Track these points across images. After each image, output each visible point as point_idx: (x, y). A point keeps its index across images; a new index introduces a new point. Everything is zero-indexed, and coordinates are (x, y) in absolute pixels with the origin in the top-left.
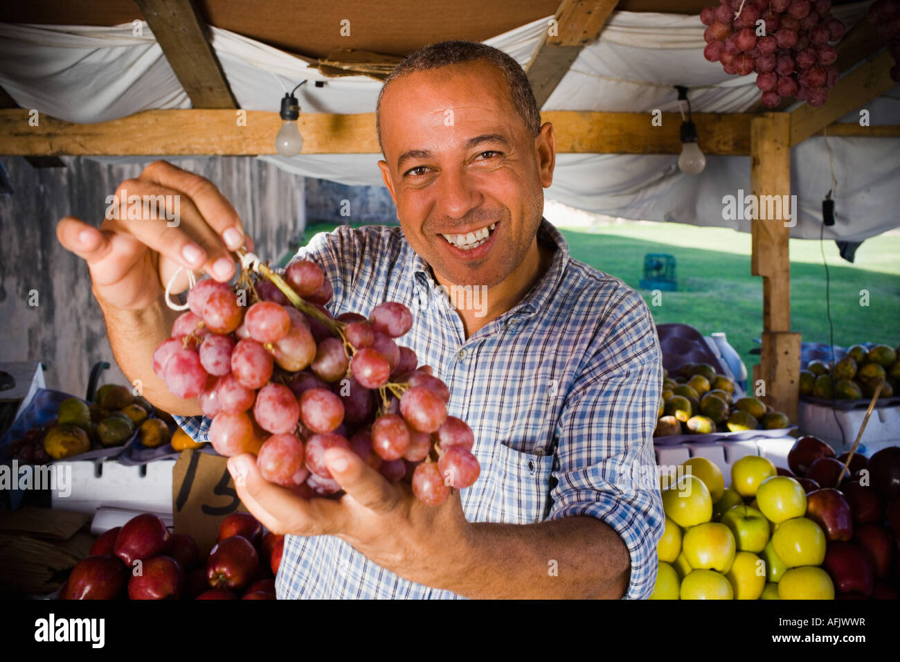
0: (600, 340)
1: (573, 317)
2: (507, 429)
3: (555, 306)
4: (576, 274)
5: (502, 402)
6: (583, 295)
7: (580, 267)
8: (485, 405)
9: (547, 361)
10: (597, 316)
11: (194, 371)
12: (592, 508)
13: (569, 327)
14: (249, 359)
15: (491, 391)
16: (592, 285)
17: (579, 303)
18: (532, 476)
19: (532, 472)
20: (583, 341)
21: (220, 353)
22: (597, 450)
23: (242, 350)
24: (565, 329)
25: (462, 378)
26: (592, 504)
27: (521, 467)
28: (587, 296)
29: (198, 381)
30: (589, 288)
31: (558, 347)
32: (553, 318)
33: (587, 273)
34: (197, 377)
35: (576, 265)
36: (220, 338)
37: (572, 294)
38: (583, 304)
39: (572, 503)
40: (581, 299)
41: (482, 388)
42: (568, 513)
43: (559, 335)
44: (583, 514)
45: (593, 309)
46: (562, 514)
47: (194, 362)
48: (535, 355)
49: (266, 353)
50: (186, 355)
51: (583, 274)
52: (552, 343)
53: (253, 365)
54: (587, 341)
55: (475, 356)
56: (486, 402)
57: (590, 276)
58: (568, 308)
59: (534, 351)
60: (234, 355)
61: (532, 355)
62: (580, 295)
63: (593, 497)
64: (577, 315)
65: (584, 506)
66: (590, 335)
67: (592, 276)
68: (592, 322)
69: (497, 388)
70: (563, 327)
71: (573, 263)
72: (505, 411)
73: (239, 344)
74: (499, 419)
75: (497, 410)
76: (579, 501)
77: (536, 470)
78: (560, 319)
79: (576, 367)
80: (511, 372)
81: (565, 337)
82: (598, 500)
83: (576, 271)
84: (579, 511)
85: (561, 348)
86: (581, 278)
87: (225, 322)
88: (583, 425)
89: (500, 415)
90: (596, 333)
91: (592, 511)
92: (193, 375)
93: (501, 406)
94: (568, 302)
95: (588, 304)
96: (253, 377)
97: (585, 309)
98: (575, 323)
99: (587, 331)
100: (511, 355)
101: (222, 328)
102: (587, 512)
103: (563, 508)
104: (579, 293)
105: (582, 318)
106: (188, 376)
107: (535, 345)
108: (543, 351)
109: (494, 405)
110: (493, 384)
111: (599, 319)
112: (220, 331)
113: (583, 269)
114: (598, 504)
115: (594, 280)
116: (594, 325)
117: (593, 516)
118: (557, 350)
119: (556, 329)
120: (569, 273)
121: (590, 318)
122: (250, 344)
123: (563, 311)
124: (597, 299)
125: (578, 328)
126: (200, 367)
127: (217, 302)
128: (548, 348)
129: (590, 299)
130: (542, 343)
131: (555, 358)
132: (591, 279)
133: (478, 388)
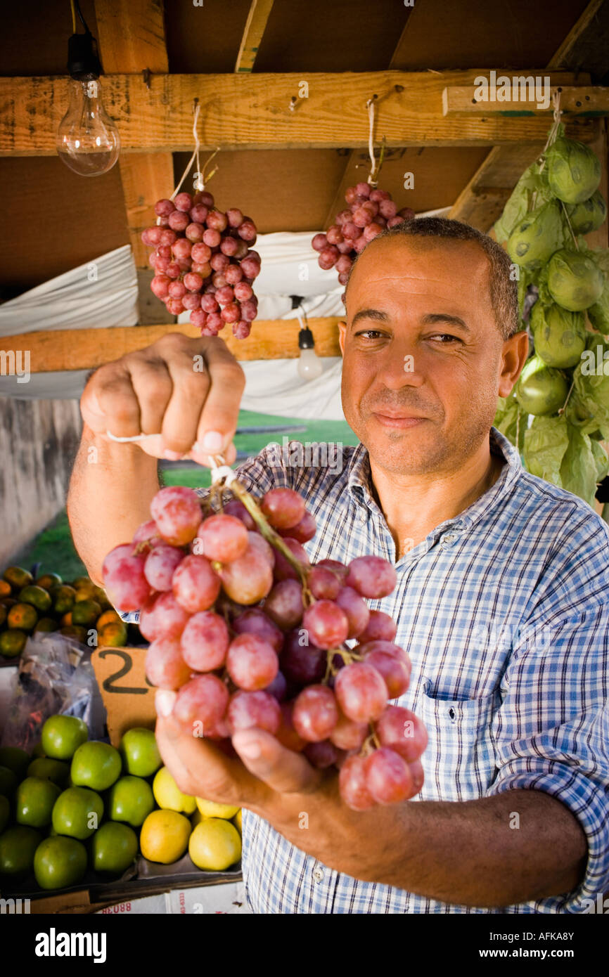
0: (551, 576)
1: (522, 543)
2: (434, 664)
3: (502, 528)
4: (527, 492)
5: (431, 634)
6: (535, 517)
7: (534, 483)
8: (412, 636)
9: (489, 594)
10: (549, 545)
11: (136, 580)
12: (543, 781)
13: (516, 555)
14: (193, 575)
15: (420, 620)
16: (547, 504)
17: (529, 527)
18: (453, 725)
19: (453, 720)
20: (531, 574)
21: (165, 565)
22: (549, 712)
23: (189, 564)
24: (511, 557)
25: (389, 605)
26: (544, 776)
27: (440, 716)
28: (540, 518)
29: (137, 593)
30: (542, 509)
31: (502, 577)
32: (499, 542)
33: (541, 490)
34: (138, 588)
35: (529, 481)
36: (169, 549)
37: (522, 513)
38: (534, 528)
39: (520, 772)
40: (532, 522)
41: (410, 616)
42: (515, 785)
43: (504, 564)
44: (532, 787)
45: (545, 535)
46: (508, 786)
47: (137, 570)
48: (475, 584)
49: (213, 573)
50: (131, 562)
51: (536, 490)
52: (496, 573)
53: (196, 584)
54: (536, 576)
55: (404, 582)
56: (413, 632)
57: (545, 493)
58: (517, 531)
59: (474, 580)
60: (179, 569)
61: (472, 584)
62: (531, 518)
63: (545, 766)
64: (526, 541)
65: (533, 778)
66: (539, 569)
67: (548, 494)
68: (542, 551)
69: (426, 618)
70: (509, 554)
71: (525, 479)
72: (433, 644)
73: (188, 558)
74: (426, 653)
75: (424, 642)
76: (529, 770)
77: (458, 718)
78: (506, 543)
79: (524, 607)
80: (444, 600)
81: (511, 567)
82: (551, 771)
83: (528, 488)
84: (527, 784)
85: (505, 579)
86: (534, 496)
87: (178, 532)
88: (532, 681)
89: (427, 648)
90: (546, 567)
91: (543, 785)
92: (133, 584)
93: (430, 638)
94: (517, 523)
95: (539, 529)
96: (193, 597)
97: (536, 534)
98: (523, 551)
99: (536, 564)
100: (446, 582)
101: (173, 538)
102: (537, 786)
103: (510, 777)
104: (531, 514)
105: (532, 545)
106: (127, 585)
107: (476, 572)
108: (484, 581)
109: (422, 637)
110: (422, 613)
111: (550, 549)
112: (171, 541)
113: (537, 486)
114: (551, 776)
115: (550, 497)
116: (544, 557)
117: (544, 790)
118: (500, 582)
119: (501, 555)
120: (519, 490)
121: (540, 546)
122: (199, 560)
123: (512, 534)
124: (550, 524)
125: (526, 557)
126: (143, 577)
127: (173, 509)
128: (490, 578)
129: (542, 523)
130: (484, 571)
131: (498, 591)
132: (546, 496)
133: (406, 617)
